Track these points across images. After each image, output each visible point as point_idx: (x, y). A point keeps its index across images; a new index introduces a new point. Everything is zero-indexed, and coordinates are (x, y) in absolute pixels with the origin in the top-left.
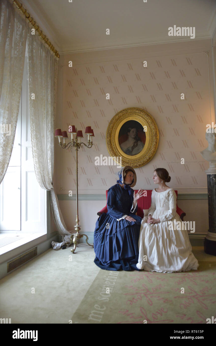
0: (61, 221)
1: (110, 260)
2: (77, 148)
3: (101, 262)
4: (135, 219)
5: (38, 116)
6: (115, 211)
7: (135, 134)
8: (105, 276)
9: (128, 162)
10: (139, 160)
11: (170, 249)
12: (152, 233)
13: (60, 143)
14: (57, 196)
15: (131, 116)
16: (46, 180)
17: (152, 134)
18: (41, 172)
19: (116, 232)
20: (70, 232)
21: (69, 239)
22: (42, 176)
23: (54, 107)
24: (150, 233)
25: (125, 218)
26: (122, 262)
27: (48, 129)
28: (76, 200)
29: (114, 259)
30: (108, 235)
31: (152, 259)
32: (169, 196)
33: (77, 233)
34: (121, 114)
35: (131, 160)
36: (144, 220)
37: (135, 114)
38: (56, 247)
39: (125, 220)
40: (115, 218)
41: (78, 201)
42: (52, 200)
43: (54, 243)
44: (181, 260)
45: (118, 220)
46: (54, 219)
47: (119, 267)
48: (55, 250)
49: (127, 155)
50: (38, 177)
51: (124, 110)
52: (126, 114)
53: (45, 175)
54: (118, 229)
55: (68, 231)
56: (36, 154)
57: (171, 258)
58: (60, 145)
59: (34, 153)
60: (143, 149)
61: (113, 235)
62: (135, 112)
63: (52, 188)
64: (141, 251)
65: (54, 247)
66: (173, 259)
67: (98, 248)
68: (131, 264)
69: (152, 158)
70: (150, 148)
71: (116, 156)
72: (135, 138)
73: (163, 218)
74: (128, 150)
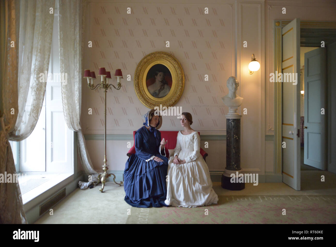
0: (88, 161)
1: (140, 198)
2: (106, 90)
3: (131, 200)
4: (163, 160)
5: (68, 57)
6: (143, 153)
7: (162, 78)
8: (137, 214)
9: (154, 104)
10: (165, 103)
11: (195, 187)
12: (179, 172)
13: (88, 84)
14: (84, 137)
15: (159, 60)
16: (75, 122)
17: (178, 78)
18: (70, 114)
19: (146, 172)
20: (97, 171)
21: (96, 178)
22: (70, 117)
23: (82, 47)
24: (177, 172)
25: (153, 159)
26: (152, 199)
27: (76, 69)
28: (104, 140)
29: (144, 197)
30: (137, 175)
31: (179, 195)
32: (193, 139)
33: (105, 172)
34: (149, 57)
35: (158, 102)
36: (171, 160)
37: (163, 58)
38: (84, 186)
39: (153, 161)
40: (144, 159)
41: (107, 141)
42: (79, 141)
43: (81, 183)
44: (204, 195)
45: (146, 161)
46: (81, 159)
47: (149, 204)
48: (83, 189)
49: (153, 97)
50: (66, 118)
51: (152, 54)
52: (154, 57)
53: (74, 117)
54: (148, 170)
55: (95, 170)
56: (65, 95)
57: (195, 194)
58: (89, 87)
59: (63, 95)
60: (169, 92)
61: (142, 175)
62: (163, 57)
63: (79, 129)
64: (169, 189)
65: (81, 187)
66: (197, 195)
67: (128, 187)
68: (160, 201)
69: (177, 101)
70: (176, 92)
71: (143, 98)
72: (162, 82)
73: (188, 159)
74: (155, 92)
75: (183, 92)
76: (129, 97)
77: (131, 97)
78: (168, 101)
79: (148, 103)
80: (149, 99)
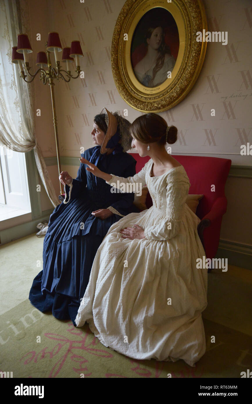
9: (144, 100)
38: (41, 231)
48: (38, 236)
49: (144, 87)
60: (173, 69)
70: (185, 67)
71: (125, 90)
72: (159, 50)
73: (149, 234)
74: (147, 76)
75: (204, 66)
76: (108, 92)
77: (111, 92)
78: (169, 91)
79: (131, 100)
80: (134, 92)
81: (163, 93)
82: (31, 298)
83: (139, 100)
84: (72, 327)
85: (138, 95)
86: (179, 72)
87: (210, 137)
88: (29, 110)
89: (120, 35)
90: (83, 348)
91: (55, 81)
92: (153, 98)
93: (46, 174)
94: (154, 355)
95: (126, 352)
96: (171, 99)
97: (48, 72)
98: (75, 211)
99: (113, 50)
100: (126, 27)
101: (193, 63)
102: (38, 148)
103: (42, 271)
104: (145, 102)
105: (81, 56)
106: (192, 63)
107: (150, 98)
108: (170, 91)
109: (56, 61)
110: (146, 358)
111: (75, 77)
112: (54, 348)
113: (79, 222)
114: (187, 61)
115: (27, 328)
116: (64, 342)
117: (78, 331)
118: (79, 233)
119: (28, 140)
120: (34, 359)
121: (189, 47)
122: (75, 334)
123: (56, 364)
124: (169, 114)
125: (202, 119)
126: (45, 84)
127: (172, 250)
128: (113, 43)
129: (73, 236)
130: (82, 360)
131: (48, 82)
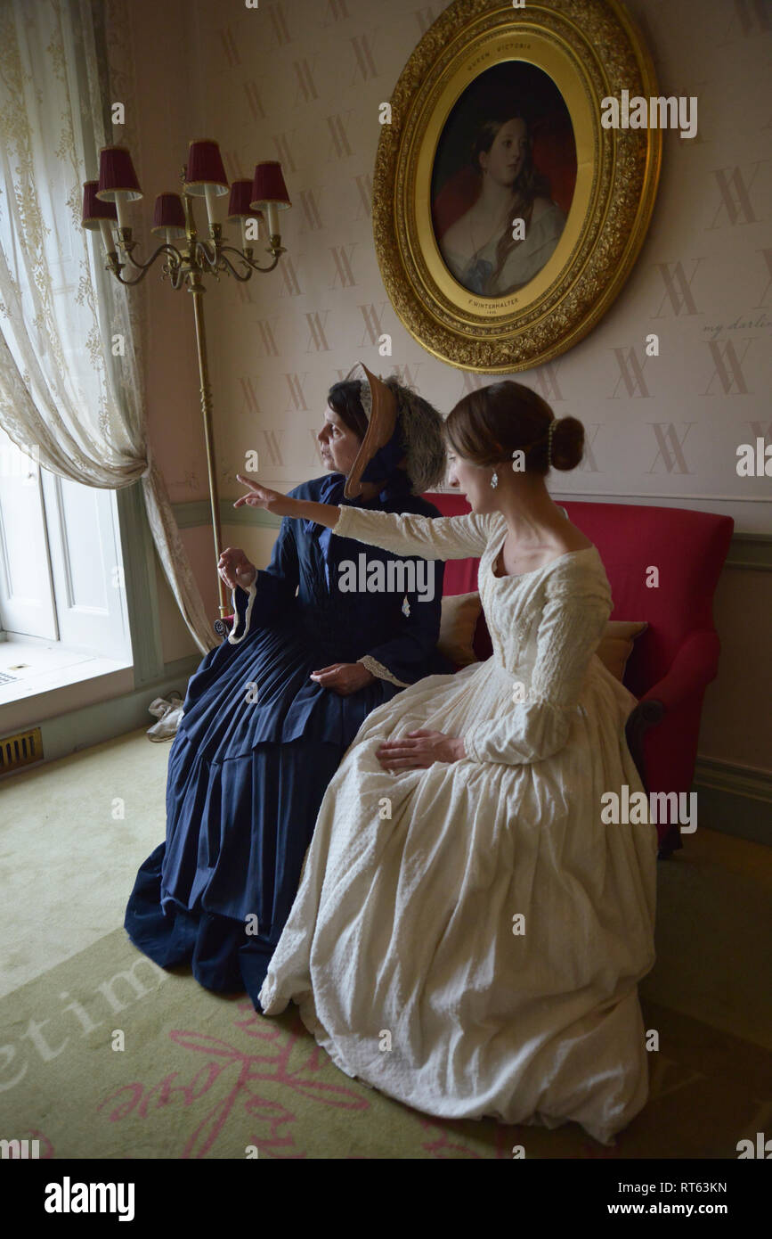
9: (469, 336)
35: (489, 325)
37: (518, 12)
49: (469, 297)
60: (557, 244)
70: (592, 237)
71: (413, 304)
72: (515, 186)
73: (480, 747)
74: (480, 264)
75: (649, 235)
76: (364, 309)
77: (373, 310)
78: (545, 308)
79: (432, 335)
80: (442, 310)
81: (527, 315)
82: (129, 924)
83: (456, 336)
84: (250, 1013)
85: (453, 320)
86: (574, 252)
87: (670, 449)
88: (131, 363)
89: (399, 143)
90: (281, 1077)
91: (206, 279)
92: (498, 331)
93: (178, 552)
94: (491, 1104)
95: (407, 1094)
96: (551, 332)
97: (185, 254)
98: (263, 668)
99: (379, 187)
100: (417, 118)
101: (618, 225)
102: (155, 477)
103: (164, 844)
104: (475, 342)
105: (283, 206)
106: (614, 225)
107: (489, 330)
108: (548, 309)
109: (210, 222)
110: (467, 1113)
111: (267, 267)
112: (198, 1076)
113: (273, 703)
114: (601, 219)
115: (119, 1015)
116: (227, 1059)
117: (267, 1028)
118: (274, 734)
119: (126, 453)
120: (138, 1108)
121: (604, 178)
122: (259, 1035)
123: (203, 1124)
124: (546, 376)
125: (645, 394)
126: (179, 288)
127: (548, 796)
128: (378, 165)
129: (254, 745)
130: (278, 1114)
131: (186, 282)
